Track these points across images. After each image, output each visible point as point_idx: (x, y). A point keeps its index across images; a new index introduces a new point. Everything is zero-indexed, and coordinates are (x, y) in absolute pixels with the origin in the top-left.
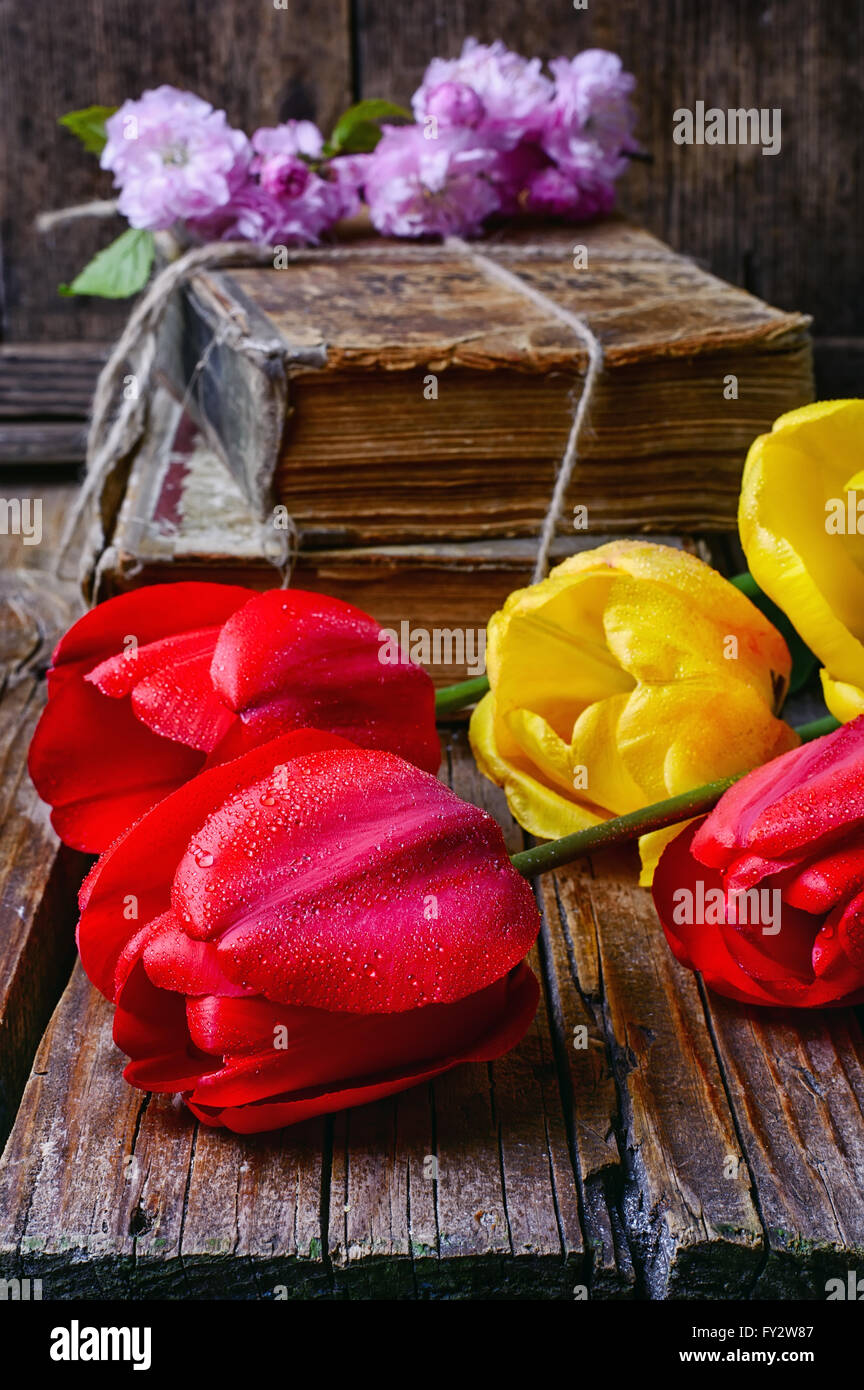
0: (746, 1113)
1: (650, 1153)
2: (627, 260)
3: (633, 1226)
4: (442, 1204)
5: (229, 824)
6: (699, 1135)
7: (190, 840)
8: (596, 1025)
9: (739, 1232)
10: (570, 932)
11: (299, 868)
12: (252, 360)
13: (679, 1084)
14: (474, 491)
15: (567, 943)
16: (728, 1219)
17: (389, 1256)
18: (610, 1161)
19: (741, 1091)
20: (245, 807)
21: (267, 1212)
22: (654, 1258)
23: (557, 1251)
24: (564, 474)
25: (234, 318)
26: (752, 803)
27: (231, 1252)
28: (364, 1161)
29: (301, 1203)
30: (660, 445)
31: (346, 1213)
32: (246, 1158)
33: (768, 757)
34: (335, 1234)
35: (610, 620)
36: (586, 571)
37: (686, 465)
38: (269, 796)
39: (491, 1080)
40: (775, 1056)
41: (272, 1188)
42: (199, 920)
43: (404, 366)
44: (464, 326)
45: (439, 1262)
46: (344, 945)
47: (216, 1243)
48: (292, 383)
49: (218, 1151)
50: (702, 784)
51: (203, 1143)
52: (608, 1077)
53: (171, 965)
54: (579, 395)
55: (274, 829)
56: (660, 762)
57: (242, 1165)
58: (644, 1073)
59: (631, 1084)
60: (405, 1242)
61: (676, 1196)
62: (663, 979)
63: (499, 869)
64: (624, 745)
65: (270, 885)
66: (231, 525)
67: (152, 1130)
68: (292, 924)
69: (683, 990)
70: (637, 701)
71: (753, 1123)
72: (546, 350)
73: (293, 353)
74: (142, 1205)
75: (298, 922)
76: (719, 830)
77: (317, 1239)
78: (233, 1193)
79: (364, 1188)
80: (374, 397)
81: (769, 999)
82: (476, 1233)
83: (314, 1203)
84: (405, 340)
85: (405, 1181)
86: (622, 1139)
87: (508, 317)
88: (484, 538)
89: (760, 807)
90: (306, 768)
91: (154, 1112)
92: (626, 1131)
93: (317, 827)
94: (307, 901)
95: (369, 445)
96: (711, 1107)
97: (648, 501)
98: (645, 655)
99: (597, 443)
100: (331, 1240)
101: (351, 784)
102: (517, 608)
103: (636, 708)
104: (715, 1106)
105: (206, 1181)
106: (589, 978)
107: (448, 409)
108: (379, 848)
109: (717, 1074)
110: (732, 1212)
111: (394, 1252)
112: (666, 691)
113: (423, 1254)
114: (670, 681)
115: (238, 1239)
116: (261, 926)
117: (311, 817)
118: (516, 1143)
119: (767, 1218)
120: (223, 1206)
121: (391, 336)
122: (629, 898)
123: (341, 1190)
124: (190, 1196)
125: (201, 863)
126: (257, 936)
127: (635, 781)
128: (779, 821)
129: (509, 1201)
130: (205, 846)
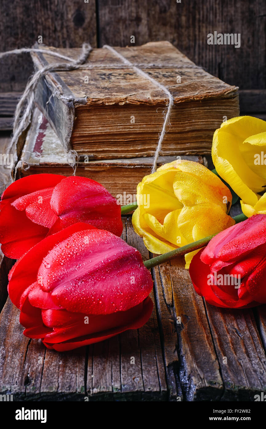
0: (218, 344)
1: (188, 357)
2: (181, 68)
3: (183, 381)
4: (123, 375)
5: (55, 254)
6: (203, 351)
7: (43, 259)
8: (171, 315)
9: (215, 383)
10: (163, 284)
11: (77, 268)
12: (64, 102)
13: (197, 334)
14: (133, 142)
15: (162, 287)
16: (212, 379)
17: (106, 392)
18: (175, 360)
19: (216, 336)
20: (60, 248)
21: (67, 378)
22: (189, 391)
23: (158, 390)
24: (161, 137)
25: (58, 88)
26: (219, 244)
27: (56, 391)
28: (98, 360)
29: (78, 374)
30: (191, 128)
31: (92, 378)
32: (61, 359)
33: (225, 228)
34: (89, 385)
35: (175, 186)
36: (168, 169)
37: (199, 134)
38: (68, 245)
39: (138, 333)
40: (227, 324)
41: (69, 370)
42: (46, 286)
43: (111, 104)
44: (130, 90)
45: (122, 394)
46: (91, 293)
47: (51, 388)
48: (76, 109)
49: (52, 357)
50: (204, 237)
51: (48, 355)
52: (175, 332)
53: (37, 300)
54: (166, 112)
55: (69, 256)
56: (191, 231)
57: (60, 362)
58: (186, 331)
59: (182, 334)
60: (111, 387)
61: (196, 372)
62: (192, 299)
63: (140, 267)
64: (180, 225)
65: (68, 274)
66: (57, 153)
67: (32, 350)
68: (75, 287)
69: (198, 303)
70: (184, 211)
71: (220, 347)
72: (155, 98)
73: (76, 100)
74: (28, 375)
75: (77, 286)
76: (209, 252)
77: (83, 386)
78: (57, 371)
79: (98, 369)
80: (102, 113)
81: (225, 306)
82: (133, 384)
83: (82, 375)
84: (112, 95)
85: (111, 367)
86: (179, 352)
87: (144, 88)
88: (137, 157)
89: (222, 245)
90: (80, 235)
91: (33, 345)
92: (180, 350)
93: (83, 255)
94: (79, 279)
95: (100, 128)
96: (207, 342)
97: (188, 145)
98: (186, 197)
99: (172, 127)
100: (88, 387)
101: (94, 240)
102: (146, 181)
103: (183, 213)
104: (208, 342)
105: (48, 367)
106: (169, 299)
107: (125, 117)
108: (102, 262)
109: (209, 331)
110: (213, 377)
111: (107, 390)
112: (193, 208)
113: (116, 391)
114: (194, 205)
115: (58, 387)
116: (65, 288)
117: (81, 252)
118: (146, 354)
119: (224, 378)
120: (54, 376)
121: (107, 94)
122: (182, 273)
123: (91, 370)
124: (43, 372)
125: (46, 267)
126: (64, 291)
127: (183, 237)
128: (228, 250)
129: (143, 373)
130: (48, 261)
